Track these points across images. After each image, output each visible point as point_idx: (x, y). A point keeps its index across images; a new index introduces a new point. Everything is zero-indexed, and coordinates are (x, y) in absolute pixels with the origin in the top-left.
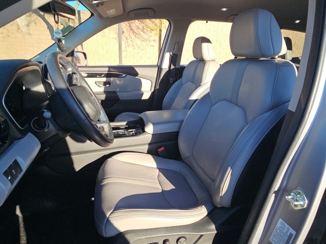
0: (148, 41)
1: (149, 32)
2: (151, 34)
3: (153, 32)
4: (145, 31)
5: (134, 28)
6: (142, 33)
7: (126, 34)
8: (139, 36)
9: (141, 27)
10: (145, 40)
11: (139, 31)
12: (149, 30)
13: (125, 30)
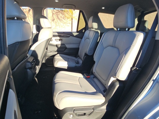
0: (66, 24)
1: (67, 19)
2: (67, 20)
3: (68, 19)
4: (65, 18)
5: (59, 17)
6: (63, 20)
7: (56, 20)
8: (62, 21)
9: (62, 17)
10: (65, 23)
11: (62, 18)
12: (66, 18)
13: (55, 18)
